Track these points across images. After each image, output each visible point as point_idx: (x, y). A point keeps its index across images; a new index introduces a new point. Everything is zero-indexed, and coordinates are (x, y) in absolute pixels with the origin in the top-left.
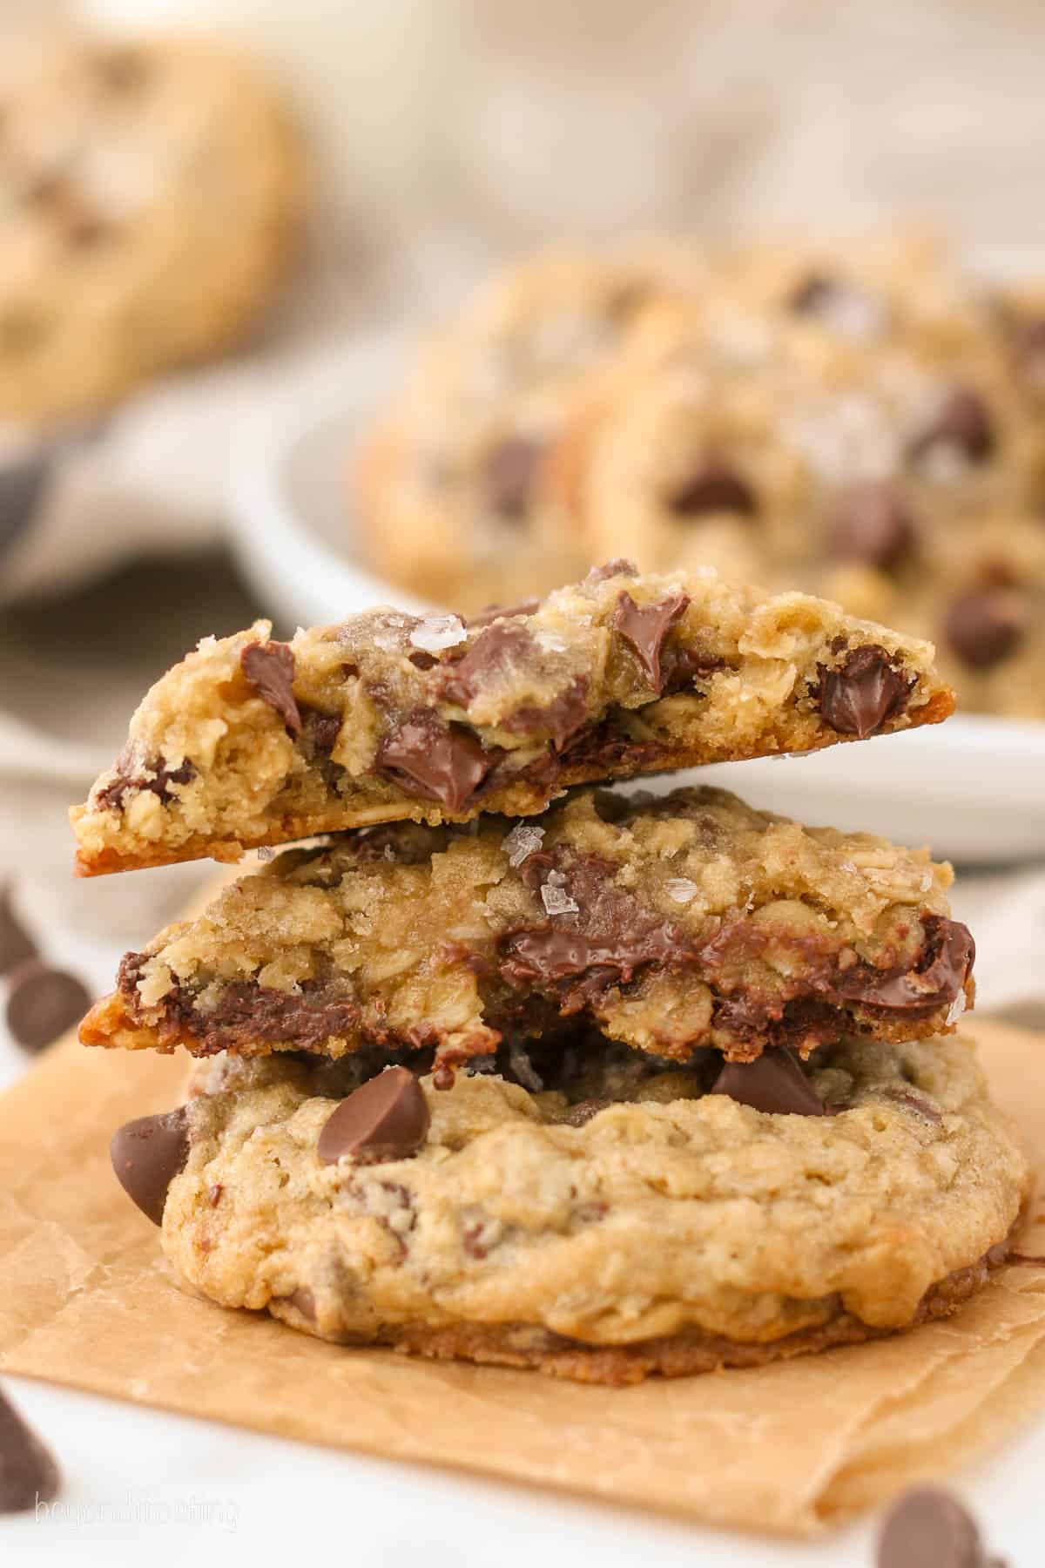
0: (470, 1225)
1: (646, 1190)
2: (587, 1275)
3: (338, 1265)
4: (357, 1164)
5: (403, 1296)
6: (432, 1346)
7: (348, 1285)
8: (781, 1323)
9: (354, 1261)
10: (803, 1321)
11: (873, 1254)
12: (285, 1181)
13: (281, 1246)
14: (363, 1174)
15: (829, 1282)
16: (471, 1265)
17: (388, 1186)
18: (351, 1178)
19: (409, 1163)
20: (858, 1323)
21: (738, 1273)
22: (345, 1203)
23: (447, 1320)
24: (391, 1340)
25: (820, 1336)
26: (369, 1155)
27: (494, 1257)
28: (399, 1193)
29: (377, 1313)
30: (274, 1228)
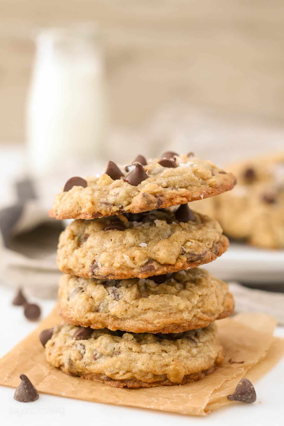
0: (94, 354)
1: (128, 350)
2: (113, 365)
3: (70, 360)
4: (77, 340)
5: (81, 366)
6: (87, 377)
7: (71, 363)
8: (153, 379)
9: (73, 359)
10: (158, 380)
11: (171, 367)
12: (65, 342)
13: (62, 355)
14: (77, 342)
15: (162, 372)
16: (93, 361)
17: (81, 345)
18: (75, 342)
19: (86, 341)
20: (170, 382)
21: (143, 368)
22: (74, 348)
23: (89, 372)
24: (80, 375)
25: (162, 383)
26: (79, 338)
27: (98, 360)
28: (83, 346)
29: (77, 370)
30: (61, 351)
